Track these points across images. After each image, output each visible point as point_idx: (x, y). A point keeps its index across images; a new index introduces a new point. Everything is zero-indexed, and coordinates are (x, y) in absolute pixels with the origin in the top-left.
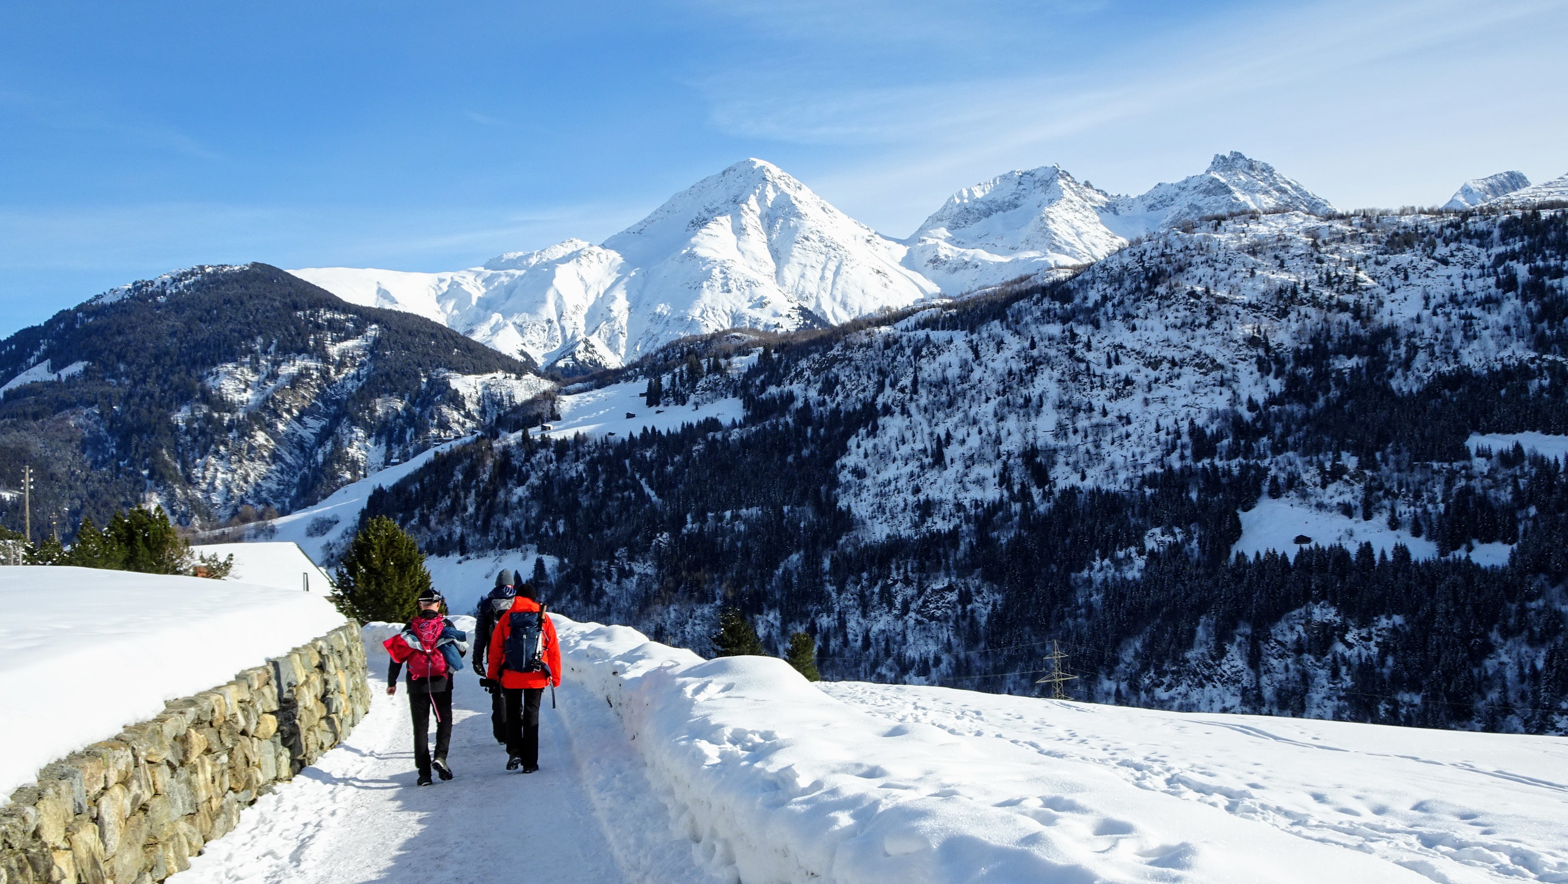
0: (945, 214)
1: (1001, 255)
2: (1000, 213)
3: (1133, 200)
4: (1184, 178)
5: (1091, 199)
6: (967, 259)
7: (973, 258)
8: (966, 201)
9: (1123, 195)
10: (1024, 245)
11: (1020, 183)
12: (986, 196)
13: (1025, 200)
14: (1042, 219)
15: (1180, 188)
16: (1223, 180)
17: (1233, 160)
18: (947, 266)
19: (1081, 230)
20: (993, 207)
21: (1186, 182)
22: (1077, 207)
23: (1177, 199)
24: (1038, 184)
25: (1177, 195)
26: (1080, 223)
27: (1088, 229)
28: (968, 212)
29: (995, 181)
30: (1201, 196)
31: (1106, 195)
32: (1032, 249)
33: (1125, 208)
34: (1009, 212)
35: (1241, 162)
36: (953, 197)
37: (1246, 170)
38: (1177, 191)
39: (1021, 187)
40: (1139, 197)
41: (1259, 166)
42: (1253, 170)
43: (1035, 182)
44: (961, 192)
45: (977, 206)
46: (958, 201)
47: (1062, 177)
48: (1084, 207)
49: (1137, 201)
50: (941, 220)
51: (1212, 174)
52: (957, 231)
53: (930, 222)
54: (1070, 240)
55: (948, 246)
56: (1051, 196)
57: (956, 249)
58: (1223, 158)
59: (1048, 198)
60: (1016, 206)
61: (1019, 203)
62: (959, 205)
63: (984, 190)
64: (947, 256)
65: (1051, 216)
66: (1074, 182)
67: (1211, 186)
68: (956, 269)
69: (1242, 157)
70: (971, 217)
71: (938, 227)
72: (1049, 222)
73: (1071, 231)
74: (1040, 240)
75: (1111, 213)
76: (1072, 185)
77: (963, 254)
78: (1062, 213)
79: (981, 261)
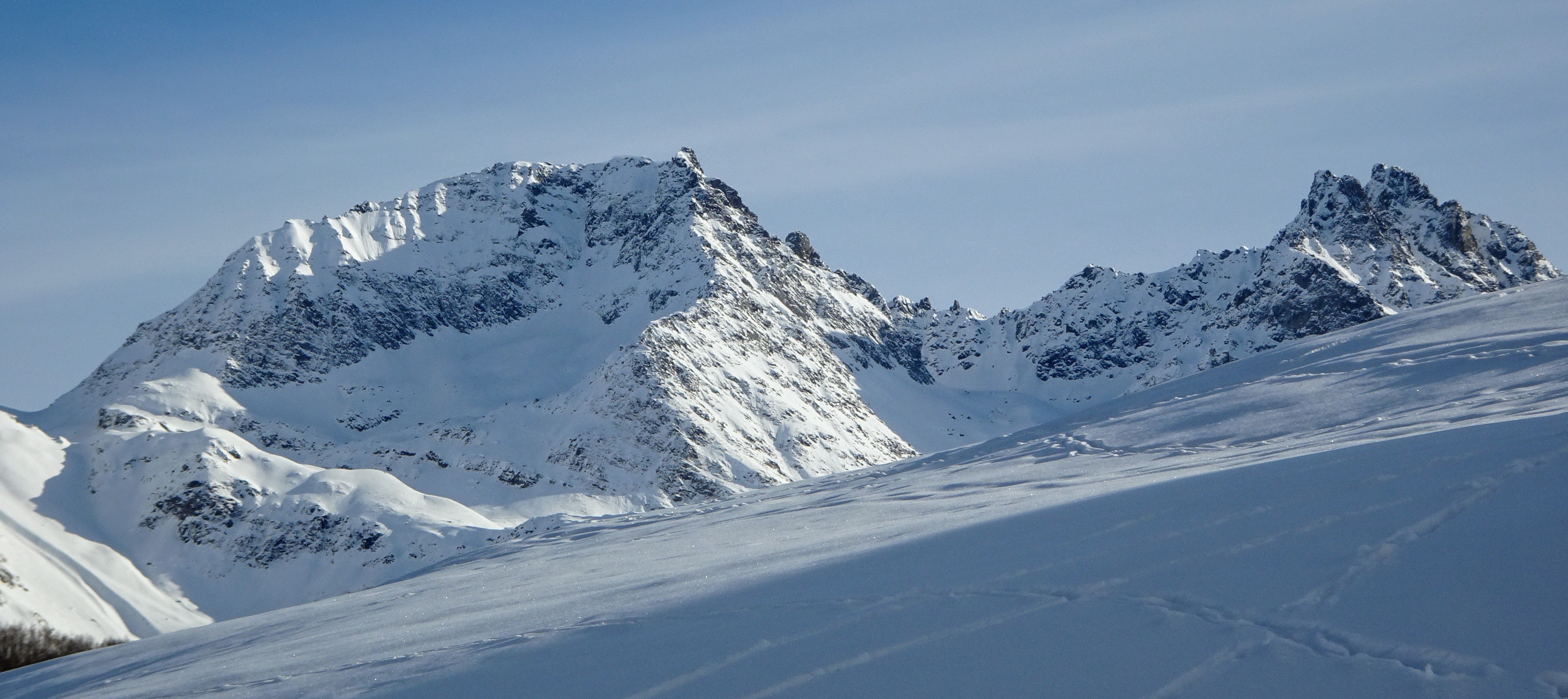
0: (217, 316)
1: (469, 502)
2: (445, 333)
3: (981, 328)
4: (1188, 259)
5: (823, 308)
6: (327, 506)
7: (355, 503)
8: (304, 270)
9: (940, 305)
10: (563, 470)
11: (530, 218)
12: (387, 257)
13: (547, 291)
14: (640, 369)
15: (1170, 295)
16: (1350, 277)
17: (1385, 199)
18: (243, 529)
19: (797, 428)
20: (417, 306)
21: (1197, 272)
22: (776, 333)
23: (1157, 338)
24: (606, 228)
25: (1160, 320)
26: (791, 399)
27: (826, 427)
28: (314, 317)
29: (426, 199)
30: (1264, 333)
31: (873, 296)
32: (599, 487)
33: (948, 358)
34: (481, 333)
35: (1415, 211)
36: (250, 251)
37: (1434, 244)
38: (1160, 304)
39: (536, 234)
40: (1004, 318)
41: (1483, 235)
42: (1462, 248)
43: (592, 219)
44: (283, 234)
45: (351, 296)
46: (270, 270)
47: (711, 207)
48: (799, 335)
49: (997, 334)
50: (196, 342)
51: (1307, 248)
52: (264, 389)
53: (145, 347)
54: (755, 461)
55: (242, 445)
56: (662, 281)
57: (280, 462)
58: (1350, 187)
59: (646, 286)
60: (513, 311)
61: (525, 298)
62: (274, 286)
63: (379, 235)
64: (241, 489)
65: (679, 358)
66: (754, 230)
67: (1306, 296)
68: (279, 548)
69: (1419, 193)
70: (325, 339)
71: (182, 371)
72: (671, 381)
73: (755, 426)
74: (630, 451)
75: (902, 371)
76: (747, 242)
77: (311, 485)
78: (721, 349)
79: (388, 517)
